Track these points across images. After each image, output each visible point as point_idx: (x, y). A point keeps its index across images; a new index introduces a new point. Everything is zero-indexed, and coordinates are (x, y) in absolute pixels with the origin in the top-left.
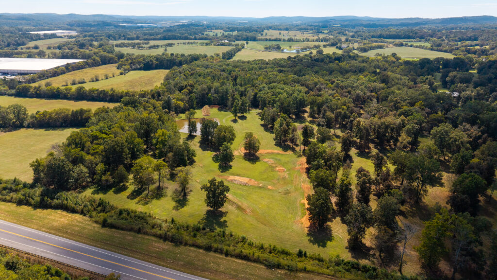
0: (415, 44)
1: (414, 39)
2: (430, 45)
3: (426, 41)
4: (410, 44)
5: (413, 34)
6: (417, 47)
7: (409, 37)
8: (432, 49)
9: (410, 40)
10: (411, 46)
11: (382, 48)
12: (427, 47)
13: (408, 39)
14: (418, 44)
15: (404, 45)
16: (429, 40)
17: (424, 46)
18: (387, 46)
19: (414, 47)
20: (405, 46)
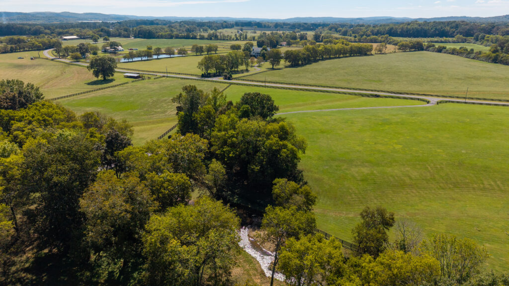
0: (449, 46)
1: (453, 37)
2: (489, 48)
3: (477, 39)
4: (437, 45)
5: (452, 28)
6: (453, 52)
7: (443, 34)
8: (495, 60)
9: (444, 39)
10: (440, 50)
11: (366, 55)
12: (480, 53)
13: (441, 37)
14: (457, 46)
15: (425, 47)
16: (483, 38)
17: (472, 50)
18: (380, 50)
19: (447, 52)
20: (427, 49)
